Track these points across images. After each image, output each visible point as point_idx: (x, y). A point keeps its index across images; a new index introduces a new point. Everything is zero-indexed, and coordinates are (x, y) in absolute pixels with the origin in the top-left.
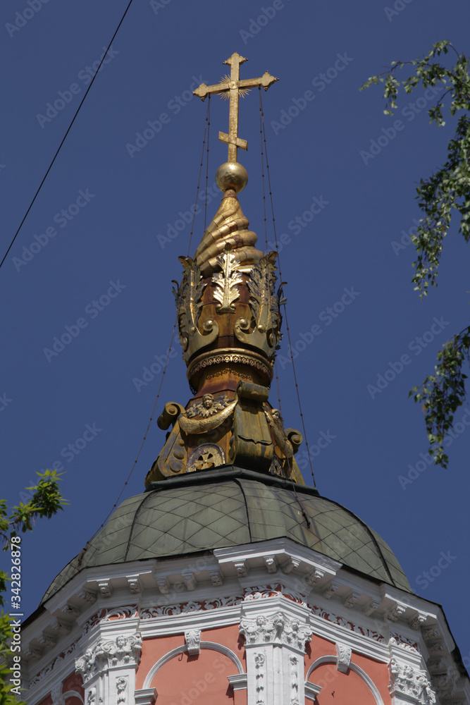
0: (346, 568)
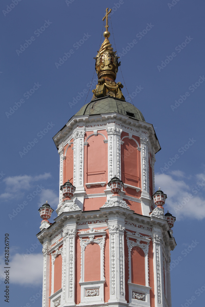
0: (90, 115)
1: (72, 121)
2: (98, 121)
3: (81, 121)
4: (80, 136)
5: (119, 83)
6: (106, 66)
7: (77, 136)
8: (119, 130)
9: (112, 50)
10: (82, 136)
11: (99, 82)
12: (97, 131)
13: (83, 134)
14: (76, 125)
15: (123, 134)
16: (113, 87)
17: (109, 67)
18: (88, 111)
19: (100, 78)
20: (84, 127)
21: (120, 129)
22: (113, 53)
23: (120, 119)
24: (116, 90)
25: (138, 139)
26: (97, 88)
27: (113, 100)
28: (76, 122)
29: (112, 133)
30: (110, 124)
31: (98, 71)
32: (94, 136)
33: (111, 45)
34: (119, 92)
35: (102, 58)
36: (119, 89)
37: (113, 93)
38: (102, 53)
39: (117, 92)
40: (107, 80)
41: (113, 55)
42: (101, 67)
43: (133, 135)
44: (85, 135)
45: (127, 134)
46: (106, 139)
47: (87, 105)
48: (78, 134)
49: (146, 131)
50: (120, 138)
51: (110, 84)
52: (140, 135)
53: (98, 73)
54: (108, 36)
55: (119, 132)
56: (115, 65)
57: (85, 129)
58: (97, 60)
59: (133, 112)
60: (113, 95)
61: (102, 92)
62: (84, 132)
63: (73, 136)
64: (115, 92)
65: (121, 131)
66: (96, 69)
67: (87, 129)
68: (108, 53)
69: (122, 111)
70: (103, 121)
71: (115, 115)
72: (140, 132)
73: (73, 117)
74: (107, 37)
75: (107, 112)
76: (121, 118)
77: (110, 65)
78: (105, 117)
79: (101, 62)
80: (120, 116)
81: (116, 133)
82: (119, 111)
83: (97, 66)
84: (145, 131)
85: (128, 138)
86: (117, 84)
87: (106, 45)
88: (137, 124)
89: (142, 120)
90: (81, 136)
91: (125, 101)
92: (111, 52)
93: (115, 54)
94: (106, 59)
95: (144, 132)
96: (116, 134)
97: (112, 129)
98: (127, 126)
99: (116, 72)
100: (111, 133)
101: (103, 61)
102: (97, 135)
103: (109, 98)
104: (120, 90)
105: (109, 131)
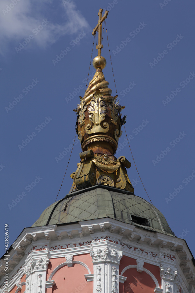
0: (59, 225)
1: (24, 238)
2: (74, 236)
3: (40, 237)
4: (37, 268)
5: (122, 158)
6: (97, 125)
7: (33, 268)
8: (116, 254)
9: (108, 93)
10: (43, 268)
11: (82, 158)
12: (72, 256)
13: (44, 263)
14: (31, 247)
15: (125, 261)
16: (109, 167)
17: (103, 127)
18: (57, 218)
19: (85, 149)
20: (47, 249)
21: (118, 251)
22: (110, 100)
23: (118, 231)
24: (115, 172)
25: (156, 270)
26: (78, 169)
27: (106, 192)
28: (31, 239)
29: (102, 260)
30: (98, 241)
31: (81, 136)
32: (67, 266)
33: (108, 83)
34: (121, 177)
35: (89, 109)
36: (121, 170)
37: (109, 179)
38: (90, 100)
39: (118, 177)
40: (98, 154)
41: (111, 103)
42: (86, 128)
43: (144, 263)
44: (49, 265)
45: (134, 261)
46: (90, 273)
47: (55, 204)
48: (35, 263)
49: (173, 254)
50: (118, 270)
51: (104, 161)
52: (159, 263)
53: (80, 141)
54: (101, 66)
55: (116, 258)
56: (115, 122)
57: (49, 253)
58: (79, 114)
59: (146, 217)
60: (108, 182)
61: (87, 177)
62: (47, 259)
63: (26, 268)
64: (115, 176)
65: (120, 254)
66: (77, 132)
67: (52, 252)
68: (100, 99)
69: (124, 215)
70: (85, 235)
71: (108, 222)
72: (161, 255)
73: (25, 231)
74: (100, 68)
75: (92, 217)
76: (120, 228)
77: (104, 124)
78: (88, 227)
79: (86, 118)
80: (117, 225)
81: (109, 260)
82: (118, 213)
83: (79, 127)
84: (171, 254)
85: (136, 269)
86: (118, 160)
87: (98, 85)
88: (153, 240)
89: (163, 232)
90: (41, 269)
91: (133, 194)
92: (106, 97)
93: (115, 102)
94: (96, 112)
95: (170, 257)
96: (110, 263)
97: (101, 251)
98: (134, 245)
99: (116, 137)
100: (100, 260)
101: (90, 116)
102: (73, 265)
103: (98, 189)
104: (125, 172)
105: (95, 255)
